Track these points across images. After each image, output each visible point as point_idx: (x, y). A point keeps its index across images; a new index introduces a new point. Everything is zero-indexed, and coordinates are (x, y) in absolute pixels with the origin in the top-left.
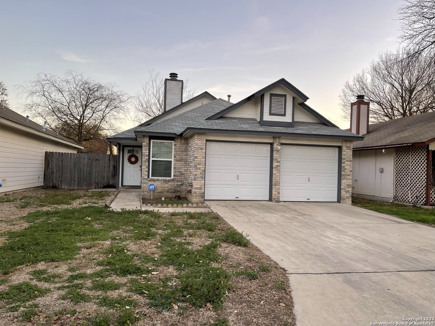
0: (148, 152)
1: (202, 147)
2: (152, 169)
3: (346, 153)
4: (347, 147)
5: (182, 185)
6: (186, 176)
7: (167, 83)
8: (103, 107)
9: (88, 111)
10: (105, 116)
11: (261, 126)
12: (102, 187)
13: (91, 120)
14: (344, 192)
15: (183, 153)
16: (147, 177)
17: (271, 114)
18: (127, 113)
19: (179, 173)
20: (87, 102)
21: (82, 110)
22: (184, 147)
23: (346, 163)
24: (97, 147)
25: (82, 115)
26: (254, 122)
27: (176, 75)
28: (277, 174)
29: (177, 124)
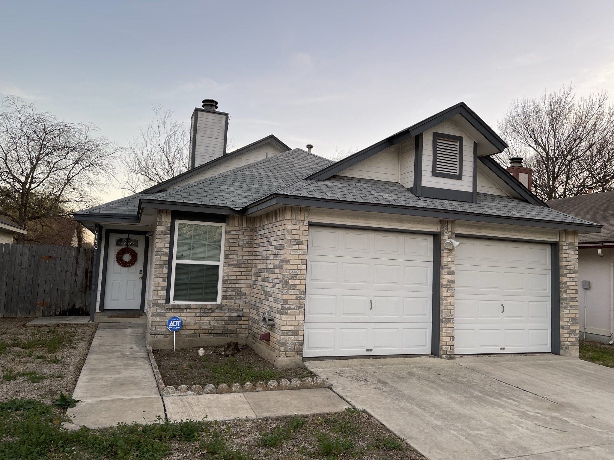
0: (168, 245)
1: (302, 238)
2: (176, 283)
3: (567, 256)
4: (569, 245)
5: (240, 317)
6: (249, 298)
7: (199, 116)
8: (68, 162)
9: (41, 168)
10: (71, 179)
11: (417, 198)
12: (58, 313)
13: (45, 184)
14: (567, 333)
15: (245, 249)
16: (164, 302)
17: (435, 174)
18: (111, 175)
19: (233, 291)
20: (40, 154)
21: (29, 167)
22: (247, 237)
23: (568, 275)
24: (55, 230)
25: (29, 175)
26: (398, 189)
27: (214, 104)
28: (449, 299)
29: (231, 189)
